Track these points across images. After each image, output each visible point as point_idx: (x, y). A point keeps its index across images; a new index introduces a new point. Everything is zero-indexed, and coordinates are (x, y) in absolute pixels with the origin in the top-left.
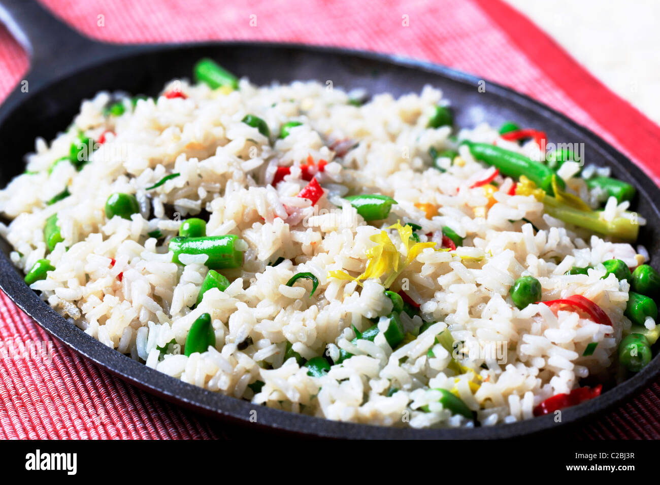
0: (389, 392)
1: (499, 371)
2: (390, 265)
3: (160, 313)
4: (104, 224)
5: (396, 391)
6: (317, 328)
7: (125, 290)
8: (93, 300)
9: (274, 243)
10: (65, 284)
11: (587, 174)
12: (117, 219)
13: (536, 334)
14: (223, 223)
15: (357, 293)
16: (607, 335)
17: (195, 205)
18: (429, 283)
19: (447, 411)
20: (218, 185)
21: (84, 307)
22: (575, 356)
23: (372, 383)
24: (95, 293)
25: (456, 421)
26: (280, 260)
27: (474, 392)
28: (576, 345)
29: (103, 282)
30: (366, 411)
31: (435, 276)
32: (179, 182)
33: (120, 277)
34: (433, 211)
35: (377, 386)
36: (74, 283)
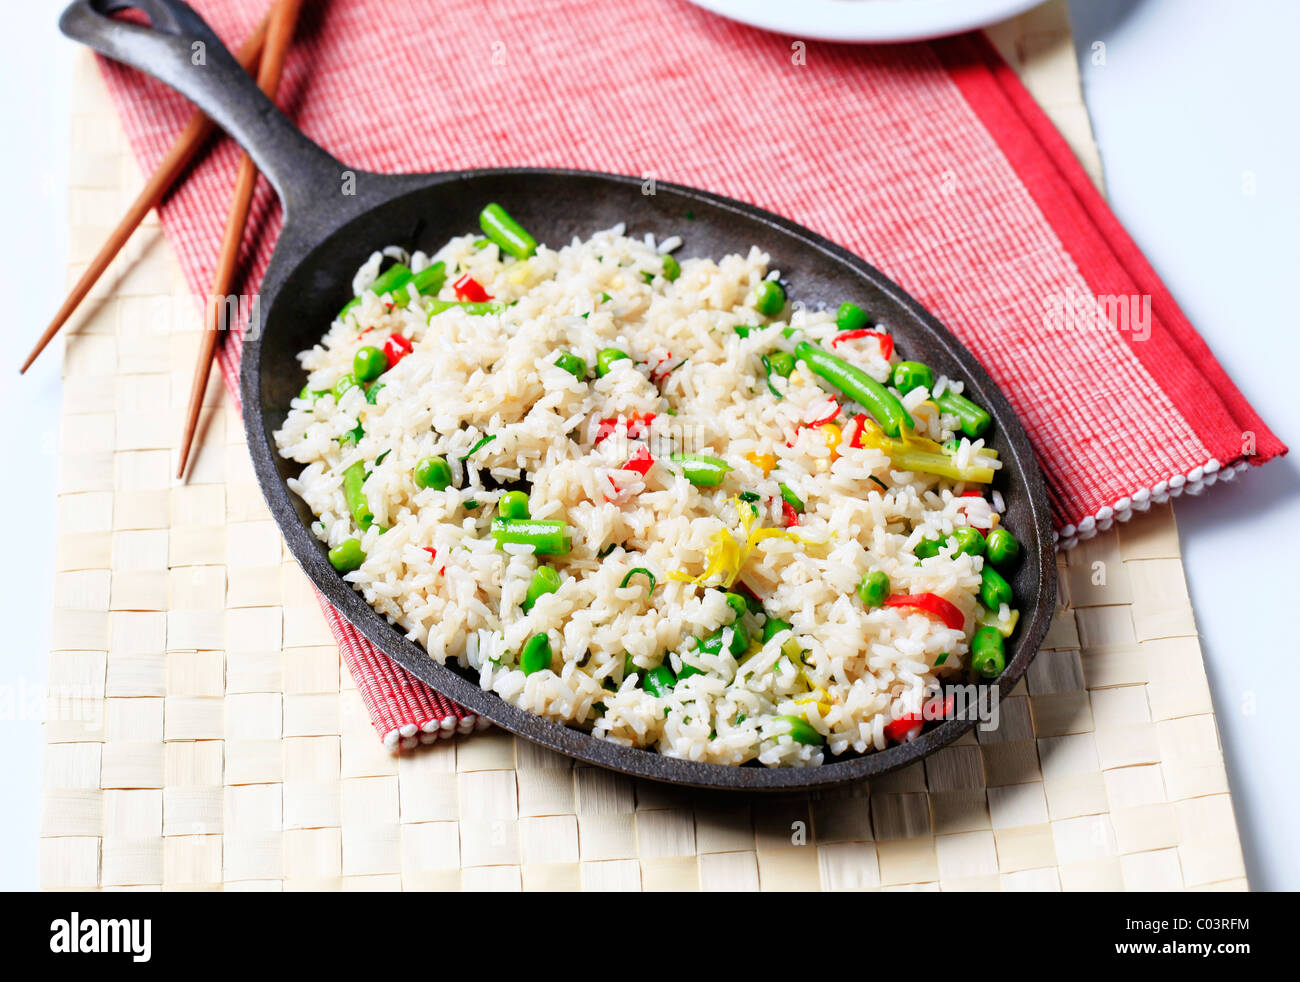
0: (738, 719)
1: (847, 686)
2: (731, 562)
3: (489, 617)
4: (415, 493)
5: (743, 718)
6: (658, 638)
7: (449, 588)
8: (415, 598)
9: (605, 527)
10: (382, 578)
11: (937, 392)
12: (429, 490)
13: (885, 644)
14: (546, 502)
15: (697, 599)
16: (959, 641)
17: (515, 475)
18: (771, 576)
19: (797, 744)
20: (538, 452)
21: (406, 606)
22: (926, 669)
23: (719, 708)
24: (416, 591)
25: (806, 752)
26: (612, 547)
27: (823, 714)
28: (927, 655)
29: (426, 578)
30: (716, 746)
31: (778, 568)
32: (494, 447)
33: (442, 572)
34: (772, 464)
35: (725, 711)
36: (391, 577)
